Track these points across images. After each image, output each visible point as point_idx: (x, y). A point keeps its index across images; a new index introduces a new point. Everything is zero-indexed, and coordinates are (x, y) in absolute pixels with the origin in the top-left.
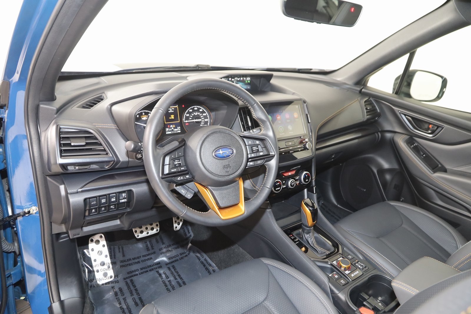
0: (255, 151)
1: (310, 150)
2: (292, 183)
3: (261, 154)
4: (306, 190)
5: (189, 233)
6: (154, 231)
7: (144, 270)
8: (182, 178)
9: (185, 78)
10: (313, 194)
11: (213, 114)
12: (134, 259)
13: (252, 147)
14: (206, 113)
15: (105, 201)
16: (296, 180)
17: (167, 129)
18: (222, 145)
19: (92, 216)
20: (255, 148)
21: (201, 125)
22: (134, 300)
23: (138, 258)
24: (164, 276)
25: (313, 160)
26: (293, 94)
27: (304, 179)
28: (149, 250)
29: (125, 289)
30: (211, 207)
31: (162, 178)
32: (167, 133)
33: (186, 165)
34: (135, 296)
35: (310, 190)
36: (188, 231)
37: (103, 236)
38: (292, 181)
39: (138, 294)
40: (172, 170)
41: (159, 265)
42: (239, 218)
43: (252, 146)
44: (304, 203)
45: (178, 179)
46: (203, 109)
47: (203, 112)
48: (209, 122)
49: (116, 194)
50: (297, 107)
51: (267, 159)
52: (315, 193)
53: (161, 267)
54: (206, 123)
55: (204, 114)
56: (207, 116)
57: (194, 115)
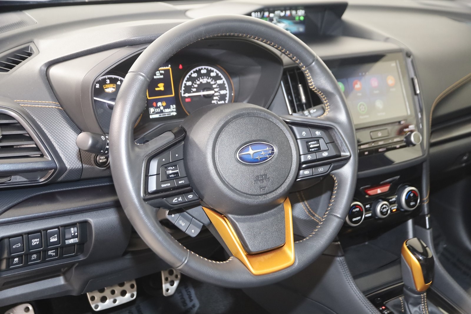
0: (313, 150)
1: (418, 147)
2: (384, 208)
3: (325, 154)
4: (410, 222)
5: (191, 300)
6: (127, 298)
8: (180, 199)
9: (183, 13)
10: (424, 229)
11: (235, 81)
13: (307, 142)
14: (222, 79)
15: (38, 243)
16: (391, 203)
17: (152, 110)
18: (253, 139)
19: (13, 271)
20: (312, 145)
21: (213, 102)
25: (425, 166)
26: (387, 40)
27: (408, 201)
30: (233, 251)
31: (145, 200)
32: (151, 117)
35: (419, 222)
36: (190, 297)
37: (31, 308)
38: (383, 205)
40: (163, 186)
42: (285, 272)
43: (307, 141)
44: (408, 247)
45: (174, 201)
46: (218, 72)
47: (217, 78)
48: (228, 95)
49: (59, 229)
50: (393, 64)
51: (336, 164)
52: (428, 226)
54: (223, 97)
55: (219, 82)
56: (224, 84)
57: (201, 83)
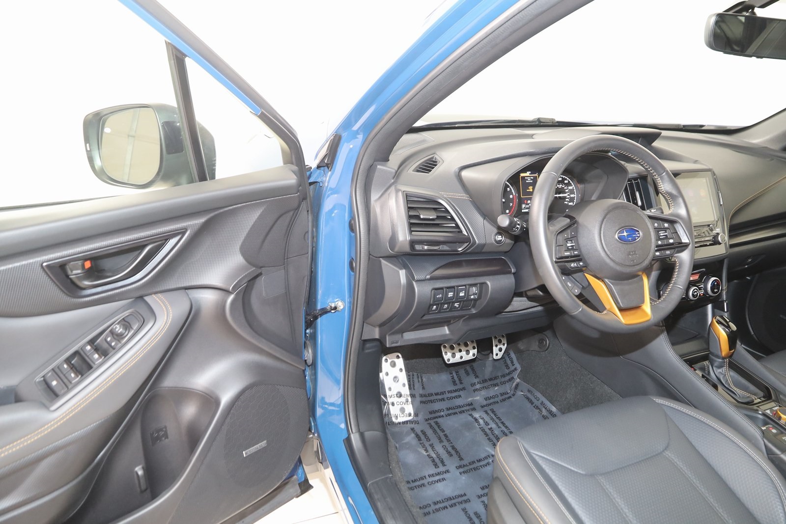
0: (662, 237)
1: (723, 246)
2: (695, 292)
3: (671, 241)
4: (710, 307)
6: (470, 357)
7: (451, 411)
8: (575, 265)
10: (722, 312)
11: (580, 186)
12: (437, 394)
13: (658, 232)
14: (572, 185)
15: (452, 295)
16: (700, 289)
17: (523, 206)
18: (627, 225)
20: (662, 233)
21: (565, 203)
22: (444, 447)
23: (442, 393)
24: (481, 421)
25: (726, 262)
26: (696, 162)
27: (712, 289)
28: (456, 385)
29: (429, 432)
30: (607, 307)
31: (556, 262)
32: (523, 211)
33: (578, 249)
34: (446, 443)
35: (718, 306)
36: (512, 362)
37: (400, 355)
38: (694, 290)
39: (449, 441)
40: (566, 254)
41: (471, 407)
43: (657, 230)
44: (717, 322)
45: (572, 265)
46: (569, 180)
47: (569, 184)
48: (575, 198)
49: (466, 287)
50: (704, 180)
51: (679, 249)
52: (726, 310)
53: (474, 409)
54: (572, 200)
55: (570, 188)
56: (573, 189)
57: (558, 187)
